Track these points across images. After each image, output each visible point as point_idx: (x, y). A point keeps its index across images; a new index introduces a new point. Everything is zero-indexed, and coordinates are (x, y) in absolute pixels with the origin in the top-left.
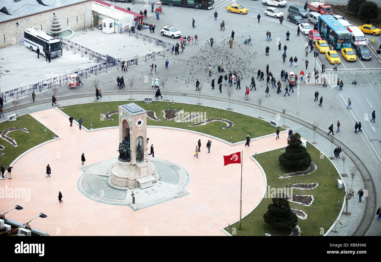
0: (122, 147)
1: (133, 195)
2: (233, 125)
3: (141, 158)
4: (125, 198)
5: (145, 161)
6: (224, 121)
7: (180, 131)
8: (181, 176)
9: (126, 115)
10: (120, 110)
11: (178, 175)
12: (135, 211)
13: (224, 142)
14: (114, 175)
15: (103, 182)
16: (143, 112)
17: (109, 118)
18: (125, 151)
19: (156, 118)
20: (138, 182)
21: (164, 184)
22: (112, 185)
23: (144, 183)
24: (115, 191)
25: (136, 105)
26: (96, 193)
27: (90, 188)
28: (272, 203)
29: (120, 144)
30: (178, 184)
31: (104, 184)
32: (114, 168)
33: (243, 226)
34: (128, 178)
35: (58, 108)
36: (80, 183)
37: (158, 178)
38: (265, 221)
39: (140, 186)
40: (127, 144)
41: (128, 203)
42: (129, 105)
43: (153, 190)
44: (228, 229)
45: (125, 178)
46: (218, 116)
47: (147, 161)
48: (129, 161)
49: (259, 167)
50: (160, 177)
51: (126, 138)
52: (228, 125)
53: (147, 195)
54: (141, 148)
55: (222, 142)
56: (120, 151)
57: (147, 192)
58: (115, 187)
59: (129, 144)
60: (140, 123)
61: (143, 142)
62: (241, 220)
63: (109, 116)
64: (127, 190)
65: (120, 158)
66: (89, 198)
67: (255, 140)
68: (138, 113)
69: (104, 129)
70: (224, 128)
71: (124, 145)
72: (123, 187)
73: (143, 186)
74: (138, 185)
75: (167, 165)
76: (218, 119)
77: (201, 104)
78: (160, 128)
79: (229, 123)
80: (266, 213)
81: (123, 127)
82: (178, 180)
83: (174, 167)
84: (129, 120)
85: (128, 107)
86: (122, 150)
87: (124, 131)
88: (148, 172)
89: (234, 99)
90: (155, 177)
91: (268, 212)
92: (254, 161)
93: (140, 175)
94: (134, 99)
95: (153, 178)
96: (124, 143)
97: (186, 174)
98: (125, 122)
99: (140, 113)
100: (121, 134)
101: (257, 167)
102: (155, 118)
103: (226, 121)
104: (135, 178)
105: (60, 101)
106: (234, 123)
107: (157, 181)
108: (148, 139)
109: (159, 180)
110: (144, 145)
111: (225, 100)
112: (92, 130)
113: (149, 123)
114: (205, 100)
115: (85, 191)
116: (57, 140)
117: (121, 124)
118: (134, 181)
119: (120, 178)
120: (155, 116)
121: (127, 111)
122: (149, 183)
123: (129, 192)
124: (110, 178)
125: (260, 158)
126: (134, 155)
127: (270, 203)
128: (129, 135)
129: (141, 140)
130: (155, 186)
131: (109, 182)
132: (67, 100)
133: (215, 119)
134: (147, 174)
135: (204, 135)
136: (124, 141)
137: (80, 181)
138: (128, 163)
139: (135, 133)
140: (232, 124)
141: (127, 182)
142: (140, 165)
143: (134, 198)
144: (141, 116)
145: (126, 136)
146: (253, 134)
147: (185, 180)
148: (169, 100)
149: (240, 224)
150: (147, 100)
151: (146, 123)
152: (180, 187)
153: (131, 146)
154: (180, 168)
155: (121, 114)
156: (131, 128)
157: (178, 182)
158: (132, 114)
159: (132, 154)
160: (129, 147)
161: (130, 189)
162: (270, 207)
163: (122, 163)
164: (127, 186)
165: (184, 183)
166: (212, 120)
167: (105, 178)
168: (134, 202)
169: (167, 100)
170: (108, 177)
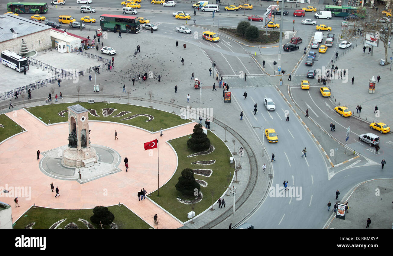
0: (71, 137)
1: (79, 172)
2: (153, 119)
3: (85, 145)
4: (74, 175)
5: (88, 147)
6: (146, 115)
7: (114, 124)
8: (115, 157)
9: (73, 113)
10: (69, 110)
11: (113, 157)
12: (81, 184)
13: (147, 132)
14: (66, 158)
15: (58, 163)
16: (85, 111)
17: (63, 116)
18: (73, 140)
19: (97, 115)
20: (84, 163)
21: (102, 164)
22: (64, 165)
23: (88, 163)
24: (66, 169)
25: (81, 106)
26: (53, 172)
27: (48, 168)
28: (182, 176)
29: (69, 135)
30: (113, 163)
31: (59, 165)
32: (66, 153)
33: (161, 193)
34: (76, 159)
35: (25, 109)
36: (41, 165)
37: (98, 159)
38: (177, 189)
39: (85, 165)
40: (74, 135)
41: (76, 178)
42: (75, 106)
43: (94, 168)
44: (149, 196)
45: (74, 160)
46: (142, 112)
47: (89, 147)
48: (77, 147)
49: (172, 149)
50: (99, 159)
51: (73, 130)
52: (150, 119)
53: (90, 172)
54: (85, 137)
55: (145, 131)
56: (69, 140)
57: (90, 170)
58: (67, 166)
59: (76, 135)
60: (83, 119)
61: (86, 133)
62: (159, 189)
63: (63, 114)
64: (75, 169)
65: (70, 146)
66: (48, 175)
68: (81, 112)
69: (59, 124)
70: (146, 121)
71: (73, 135)
72: (72, 166)
73: (87, 166)
74: (83, 165)
75: (105, 150)
76: (142, 115)
77: (130, 103)
78: (100, 122)
79: (151, 117)
80: (177, 183)
81: (71, 122)
82: (113, 160)
83: (110, 151)
84: (75, 117)
85: (75, 107)
86: (71, 139)
87: (72, 125)
88: (90, 155)
89: (154, 99)
90: (96, 159)
91: (178, 182)
92: (169, 145)
93: (85, 157)
94: (81, 101)
95: (94, 160)
96: (72, 134)
97: (119, 156)
98: (72, 118)
99: (83, 112)
100: (70, 127)
101: (171, 149)
102: (96, 115)
103: (148, 116)
104: (81, 160)
105: (27, 104)
106: (154, 117)
107: (98, 162)
108: (90, 131)
109: (98, 161)
110: (87, 136)
111: (148, 100)
112: (50, 124)
113: (90, 118)
114: (133, 100)
115: (45, 170)
116: (24, 132)
117: (69, 120)
118: (80, 162)
119: (70, 160)
120: (96, 113)
121: (74, 111)
122: (91, 164)
123: (77, 170)
124: (63, 160)
125: (174, 143)
126: (79, 143)
127: (180, 176)
128: (75, 128)
129: (84, 132)
130: (96, 166)
131: (63, 163)
132: (32, 103)
133: (140, 115)
134: (90, 157)
135: (132, 127)
136: (72, 133)
137: (41, 163)
138: (75, 149)
139: (80, 126)
140: (153, 118)
141: (75, 163)
142: (84, 150)
143: (80, 175)
144: (84, 114)
145: (73, 129)
146: (168, 125)
147: (118, 161)
148: (107, 102)
149: (158, 192)
150: (90, 102)
151: (88, 119)
152: (114, 166)
153: (77, 136)
154: (114, 151)
155: (69, 113)
156: (77, 123)
157: (112, 162)
158: (77, 113)
159: (79, 142)
160: (76, 137)
161: (78, 168)
162: (180, 178)
163: (71, 149)
164: (75, 166)
165: (117, 163)
166: (138, 115)
167: (59, 161)
168: (80, 178)
169: (105, 102)
170: (61, 159)
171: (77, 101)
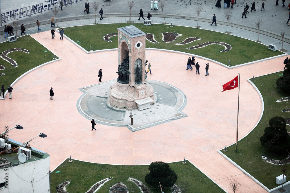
0: (121, 69)
1: (131, 116)
2: (231, 49)
3: (140, 80)
4: (123, 120)
5: (143, 83)
6: (222, 44)
7: (178, 54)
8: (179, 98)
9: (125, 37)
10: (119, 33)
11: (176, 97)
12: (133, 132)
13: (222, 65)
14: (113, 97)
15: (102, 104)
16: (142, 35)
17: (109, 40)
18: (124, 72)
19: (155, 40)
20: (137, 104)
21: (162, 106)
22: (111, 106)
23: (142, 105)
24: (114, 112)
25: (136, 28)
26: (95, 114)
27: (89, 109)
28: (269, 126)
29: (119, 66)
30: (176, 106)
31: (103, 105)
32: (113, 90)
33: (240, 148)
34: (127, 99)
35: (58, 29)
36: (80, 104)
37: (156, 100)
38: (262, 144)
39: (138, 107)
40: (126, 66)
41: (126, 124)
42: (129, 27)
43: (151, 111)
44: (224, 151)
45: (124, 100)
46: (216, 40)
47: (145, 84)
48: (128, 83)
49: (256, 90)
50: (158, 99)
51: (124, 60)
52: (226, 48)
53: (145, 116)
54: (139, 70)
55: (220, 65)
56: (119, 73)
57: (145, 114)
58: (114, 108)
59: (128, 66)
60: (138, 45)
61: (141, 64)
62: (237, 142)
63: (109, 38)
64: (125, 111)
65: (119, 80)
66: (88, 119)
67: (253, 63)
68: (137, 36)
69: (104, 51)
70: (221, 51)
71: (123, 67)
72: (122, 108)
73: (141, 108)
74: (136, 106)
75: (165, 87)
76: (216, 43)
77: (200, 27)
78: (158, 50)
79: (227, 46)
80: (262, 136)
81: (123, 49)
82: (176, 102)
83: (171, 89)
84: (128, 42)
85: (128, 29)
86: (121, 72)
87: (123, 53)
88: (146, 94)
89: (232, 23)
90: (153, 99)
91: (264, 135)
92: (251, 84)
93: (138, 96)
94: (133, 22)
95: (151, 100)
96: (123, 65)
97: (184, 97)
98: (124, 44)
99: (139, 35)
100: (121, 56)
101: (254, 90)
102: (153, 41)
103: (224, 44)
104: (133, 100)
105: (60, 23)
106: (232, 46)
107: (155, 103)
108: (147, 62)
109: (157, 102)
110: (143, 68)
111: (223, 23)
112: (92, 51)
113: (148, 45)
114: (203, 23)
115: (84, 111)
116: (57, 61)
117: (120, 47)
118: (133, 102)
119: (118, 99)
120: (154, 39)
121: (126, 34)
122: (147, 105)
123: (128, 114)
124: (109, 99)
125: (258, 81)
126: (132, 77)
127: (267, 127)
128: (128, 57)
129: (140, 62)
130: (153, 108)
131: (108, 104)
132: (67, 22)
133: (213, 42)
134: (145, 96)
135: (202, 58)
136: (123, 63)
137: (80, 102)
138: (127, 85)
139: (134, 55)
140: (230, 47)
141: (125, 104)
142: (139, 87)
143: (132, 119)
144: (140, 39)
145: (125, 58)
146: (251, 58)
147: (182, 103)
148: (168, 23)
149: (237, 146)
150: (146, 23)
151: (145, 45)
152: (177, 109)
153: (130, 68)
154: (178, 90)
155: (120, 36)
156: (130, 50)
157: (175, 104)
158: (131, 37)
159: (131, 76)
160: (128, 69)
161: (129, 110)
162: (266, 130)
163: (121, 85)
164: (125, 108)
165: (182, 106)
166: (211, 43)
167: (104, 100)
168: (132, 123)
169: (166, 23)
170: (107, 98)
171: (128, 22)
